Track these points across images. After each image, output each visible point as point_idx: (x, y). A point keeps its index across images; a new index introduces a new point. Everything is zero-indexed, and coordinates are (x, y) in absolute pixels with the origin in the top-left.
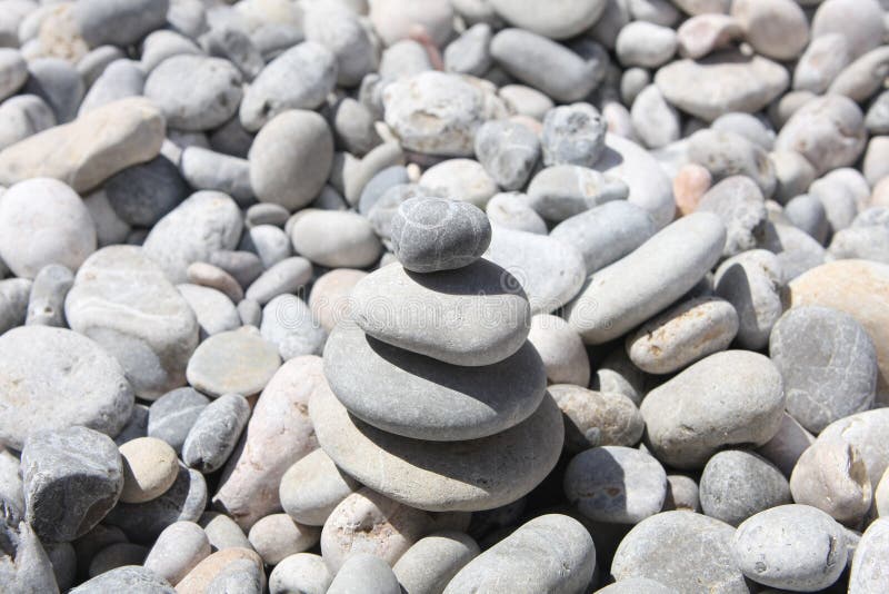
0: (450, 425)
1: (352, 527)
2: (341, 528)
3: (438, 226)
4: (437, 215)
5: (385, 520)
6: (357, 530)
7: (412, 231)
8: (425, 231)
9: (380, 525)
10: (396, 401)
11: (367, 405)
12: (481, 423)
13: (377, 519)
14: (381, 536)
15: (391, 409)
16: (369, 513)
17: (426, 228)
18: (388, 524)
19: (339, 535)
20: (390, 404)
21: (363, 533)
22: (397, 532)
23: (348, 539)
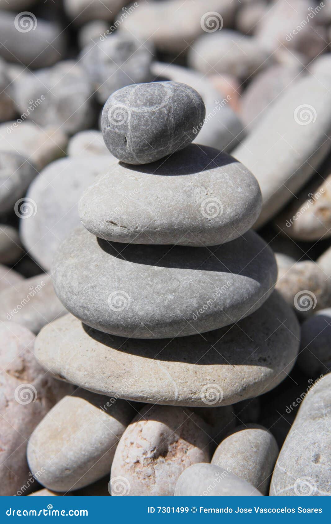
0: (228, 305)
1: (150, 455)
2: (138, 462)
3: (163, 104)
4: (159, 95)
5: (177, 437)
6: (155, 457)
7: (139, 117)
8: (153, 113)
9: (174, 444)
10: (170, 297)
11: (141, 313)
12: (252, 295)
13: (170, 438)
14: (179, 455)
15: (168, 307)
16: (162, 434)
17: (153, 109)
18: (181, 441)
19: (137, 469)
20: (166, 303)
21: (160, 459)
22: (191, 446)
23: (149, 470)
